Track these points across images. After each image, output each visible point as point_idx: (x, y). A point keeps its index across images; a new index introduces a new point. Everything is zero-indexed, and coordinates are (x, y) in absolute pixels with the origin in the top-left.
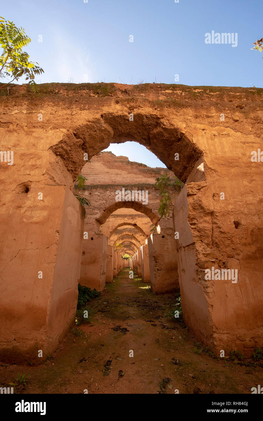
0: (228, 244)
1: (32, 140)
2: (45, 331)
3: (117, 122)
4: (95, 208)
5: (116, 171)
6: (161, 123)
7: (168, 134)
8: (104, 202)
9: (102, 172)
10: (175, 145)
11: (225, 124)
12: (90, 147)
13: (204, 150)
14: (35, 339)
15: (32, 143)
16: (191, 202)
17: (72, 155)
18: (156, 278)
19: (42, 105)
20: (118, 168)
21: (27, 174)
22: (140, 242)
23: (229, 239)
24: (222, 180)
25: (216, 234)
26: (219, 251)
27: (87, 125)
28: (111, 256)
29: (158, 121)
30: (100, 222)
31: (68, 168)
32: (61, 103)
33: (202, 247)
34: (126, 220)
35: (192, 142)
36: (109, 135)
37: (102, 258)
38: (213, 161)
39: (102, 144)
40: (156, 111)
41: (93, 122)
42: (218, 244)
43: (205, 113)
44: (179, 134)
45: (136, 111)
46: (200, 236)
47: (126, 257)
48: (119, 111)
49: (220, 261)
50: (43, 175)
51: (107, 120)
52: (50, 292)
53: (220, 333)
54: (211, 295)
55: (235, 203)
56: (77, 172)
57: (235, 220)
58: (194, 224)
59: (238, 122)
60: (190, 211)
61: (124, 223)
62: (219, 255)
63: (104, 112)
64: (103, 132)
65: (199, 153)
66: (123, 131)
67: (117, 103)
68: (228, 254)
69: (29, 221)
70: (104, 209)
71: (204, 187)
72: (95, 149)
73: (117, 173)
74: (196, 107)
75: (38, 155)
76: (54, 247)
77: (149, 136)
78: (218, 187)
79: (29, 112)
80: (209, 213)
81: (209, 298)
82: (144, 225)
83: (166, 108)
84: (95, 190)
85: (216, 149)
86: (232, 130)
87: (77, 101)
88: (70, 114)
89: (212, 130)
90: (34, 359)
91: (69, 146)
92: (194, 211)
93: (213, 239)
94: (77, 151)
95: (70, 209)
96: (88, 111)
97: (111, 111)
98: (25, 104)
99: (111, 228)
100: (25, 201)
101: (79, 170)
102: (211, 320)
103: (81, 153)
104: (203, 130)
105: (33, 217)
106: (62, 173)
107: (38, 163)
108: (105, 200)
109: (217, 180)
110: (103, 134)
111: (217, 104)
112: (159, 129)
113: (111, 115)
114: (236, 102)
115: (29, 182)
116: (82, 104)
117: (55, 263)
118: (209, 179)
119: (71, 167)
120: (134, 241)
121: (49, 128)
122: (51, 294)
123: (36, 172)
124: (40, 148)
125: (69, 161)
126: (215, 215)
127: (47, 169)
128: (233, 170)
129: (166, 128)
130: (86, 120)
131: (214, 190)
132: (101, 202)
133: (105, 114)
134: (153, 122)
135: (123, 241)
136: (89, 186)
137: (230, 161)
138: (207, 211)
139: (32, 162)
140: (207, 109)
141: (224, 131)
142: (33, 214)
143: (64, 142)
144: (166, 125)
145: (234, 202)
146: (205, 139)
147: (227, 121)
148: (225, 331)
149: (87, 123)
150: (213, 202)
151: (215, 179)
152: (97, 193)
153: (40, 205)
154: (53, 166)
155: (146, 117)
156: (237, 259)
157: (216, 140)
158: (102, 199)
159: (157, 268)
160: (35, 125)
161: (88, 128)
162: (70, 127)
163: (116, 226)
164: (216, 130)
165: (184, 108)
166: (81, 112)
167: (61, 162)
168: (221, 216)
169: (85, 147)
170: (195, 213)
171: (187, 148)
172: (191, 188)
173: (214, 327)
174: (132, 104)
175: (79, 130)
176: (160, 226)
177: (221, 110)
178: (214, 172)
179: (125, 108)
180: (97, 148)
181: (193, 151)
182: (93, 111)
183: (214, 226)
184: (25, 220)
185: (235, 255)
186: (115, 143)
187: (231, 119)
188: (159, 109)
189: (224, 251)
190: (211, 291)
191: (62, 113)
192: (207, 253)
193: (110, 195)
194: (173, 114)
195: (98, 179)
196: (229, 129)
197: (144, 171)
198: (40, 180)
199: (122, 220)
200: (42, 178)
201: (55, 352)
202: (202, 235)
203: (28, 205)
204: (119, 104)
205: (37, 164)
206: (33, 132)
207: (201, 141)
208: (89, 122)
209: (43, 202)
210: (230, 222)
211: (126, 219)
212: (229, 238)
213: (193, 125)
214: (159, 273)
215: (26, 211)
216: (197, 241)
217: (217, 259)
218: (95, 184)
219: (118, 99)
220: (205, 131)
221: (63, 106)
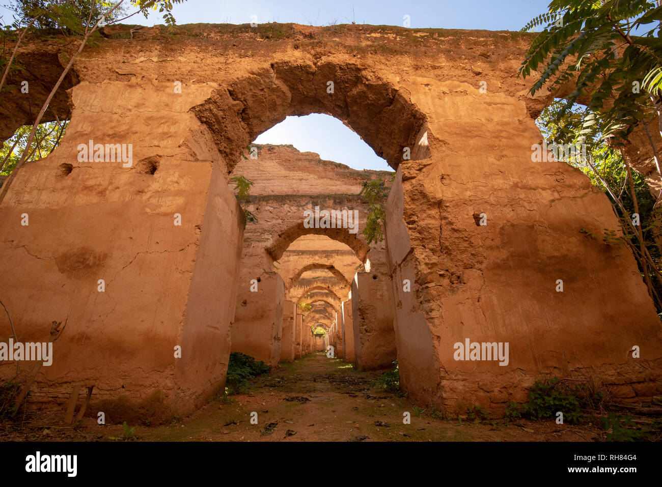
0: (465, 247)
1: (165, 99)
2: (172, 373)
3: (296, 78)
4: (264, 231)
5: (300, 174)
6: (363, 77)
7: (375, 94)
8: (280, 221)
9: (278, 175)
10: (386, 112)
11: (460, 78)
12: (255, 117)
13: (427, 113)
14: (156, 385)
15: (164, 103)
16: (407, 189)
17: (225, 127)
18: (363, 344)
19: (181, 50)
20: (303, 169)
21: (155, 146)
22: (340, 299)
23: (466, 241)
24: (455, 156)
25: (446, 233)
26: (452, 260)
27: (249, 78)
28: (292, 318)
29: (359, 75)
30: (273, 254)
31: (220, 146)
32: (210, 48)
33: (425, 254)
34: (317, 260)
35: (409, 102)
36: (284, 99)
37: (275, 311)
38: (441, 128)
39: (274, 113)
40: (355, 59)
41: (259, 74)
42: (449, 249)
43: (429, 63)
44: (390, 92)
45: (324, 59)
46: (422, 240)
47: (319, 333)
48: (298, 60)
49: (452, 275)
50: (179, 147)
51: (280, 74)
52: (182, 314)
53: (450, 379)
54: (436, 321)
55: (476, 188)
56: (234, 158)
57: (476, 213)
58: (413, 222)
59: (480, 75)
60: (407, 203)
61: (314, 264)
62: (451, 265)
63: (276, 60)
64: (275, 93)
65: (420, 119)
66: (305, 93)
67: (295, 48)
68: (465, 263)
69: (154, 212)
70: (280, 233)
71: (427, 165)
72: (262, 121)
73: (300, 178)
74: (416, 55)
75: (173, 119)
76: (192, 249)
77: (346, 101)
78: (449, 166)
79: (161, 60)
80: (435, 203)
81: (434, 325)
82: (346, 267)
83: (370, 55)
84: (265, 203)
85: (445, 111)
86: (471, 86)
87: (234, 46)
88: (223, 63)
89: (441, 85)
90: (152, 415)
91: (221, 110)
92: (414, 203)
93: (441, 241)
94: (234, 121)
95: (219, 201)
96: (251, 59)
97: (286, 59)
98: (156, 49)
99: (291, 272)
100: (150, 184)
101: (237, 154)
102: (438, 359)
103: (240, 126)
104: (427, 85)
105: (162, 206)
106: (209, 151)
107: (173, 129)
108: (282, 219)
109: (447, 155)
110: (274, 97)
111: (450, 51)
112: (360, 88)
113: (287, 66)
114: (480, 50)
115: (158, 157)
116: (243, 49)
117: (192, 273)
118: (435, 155)
119: (225, 147)
120: (331, 300)
121: (192, 81)
122: (184, 317)
123: (169, 142)
124: (177, 109)
125: (221, 136)
126: (444, 207)
127: (186, 138)
128: (471, 142)
129: (371, 85)
130: (247, 70)
131: (442, 170)
132: (274, 221)
133: (277, 63)
134: (351, 76)
135: (313, 299)
136: (256, 197)
137: (468, 128)
138: (432, 201)
139: (164, 128)
140: (433, 57)
141: (459, 86)
142: (161, 202)
143: (214, 102)
144: (370, 80)
145: (474, 187)
146: (429, 97)
147: (463, 74)
148: (460, 377)
149: (250, 75)
150: (440, 187)
151: (445, 154)
152: (268, 208)
153: (173, 189)
154: (194, 135)
155: (340, 68)
156: (478, 270)
157: (446, 99)
158: (277, 217)
159: (364, 327)
160: (170, 77)
161: (251, 84)
162: (223, 81)
163: (300, 268)
164: (446, 86)
165: (397, 54)
166: (240, 59)
167: (208, 135)
168: (453, 206)
169: (247, 116)
170: (414, 206)
171: (403, 114)
172: (408, 168)
173: (441, 369)
174: (318, 50)
175: (237, 85)
176: (370, 260)
177: (454, 58)
178: (443, 145)
179: (308, 56)
180: (265, 120)
181: (412, 118)
182: (259, 58)
183: (443, 222)
184: (149, 210)
185: (475, 263)
186: (294, 116)
187: (470, 71)
188: (359, 56)
189: (459, 260)
190: (438, 316)
191: (212, 61)
192: (431, 262)
193: (289, 212)
194: (380, 62)
195: (271, 187)
196: (466, 84)
197: (345, 174)
198: (174, 154)
199: (310, 259)
200: (178, 150)
201: (188, 417)
202: (424, 237)
203: (153, 189)
204: (299, 50)
205: (171, 131)
206: (167, 87)
207: (423, 101)
208: (253, 73)
209: (177, 184)
210: (467, 215)
211: (317, 257)
212: (466, 239)
213: (411, 78)
214: (368, 336)
215: (150, 197)
216: (418, 245)
217: (447, 271)
218: (266, 194)
219: (298, 42)
220: (429, 86)
221: (214, 52)
